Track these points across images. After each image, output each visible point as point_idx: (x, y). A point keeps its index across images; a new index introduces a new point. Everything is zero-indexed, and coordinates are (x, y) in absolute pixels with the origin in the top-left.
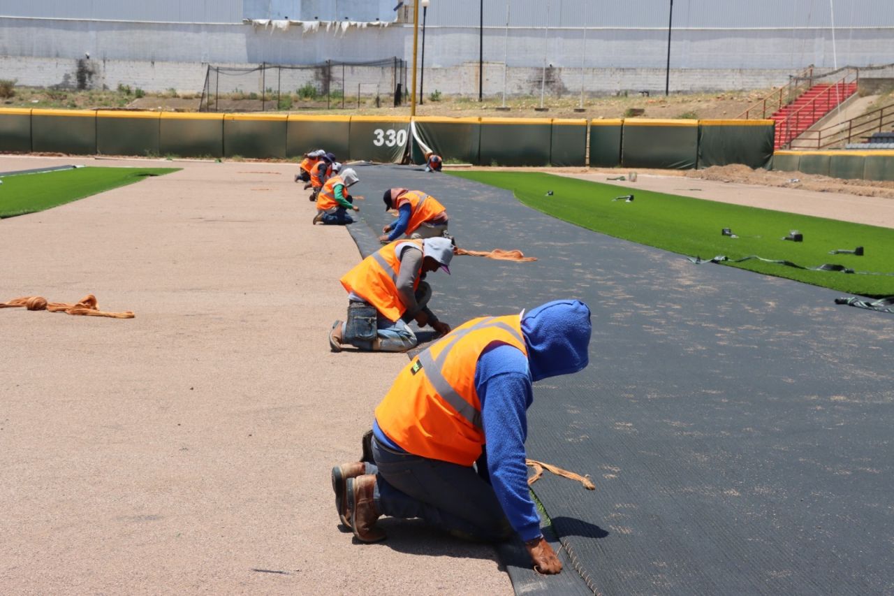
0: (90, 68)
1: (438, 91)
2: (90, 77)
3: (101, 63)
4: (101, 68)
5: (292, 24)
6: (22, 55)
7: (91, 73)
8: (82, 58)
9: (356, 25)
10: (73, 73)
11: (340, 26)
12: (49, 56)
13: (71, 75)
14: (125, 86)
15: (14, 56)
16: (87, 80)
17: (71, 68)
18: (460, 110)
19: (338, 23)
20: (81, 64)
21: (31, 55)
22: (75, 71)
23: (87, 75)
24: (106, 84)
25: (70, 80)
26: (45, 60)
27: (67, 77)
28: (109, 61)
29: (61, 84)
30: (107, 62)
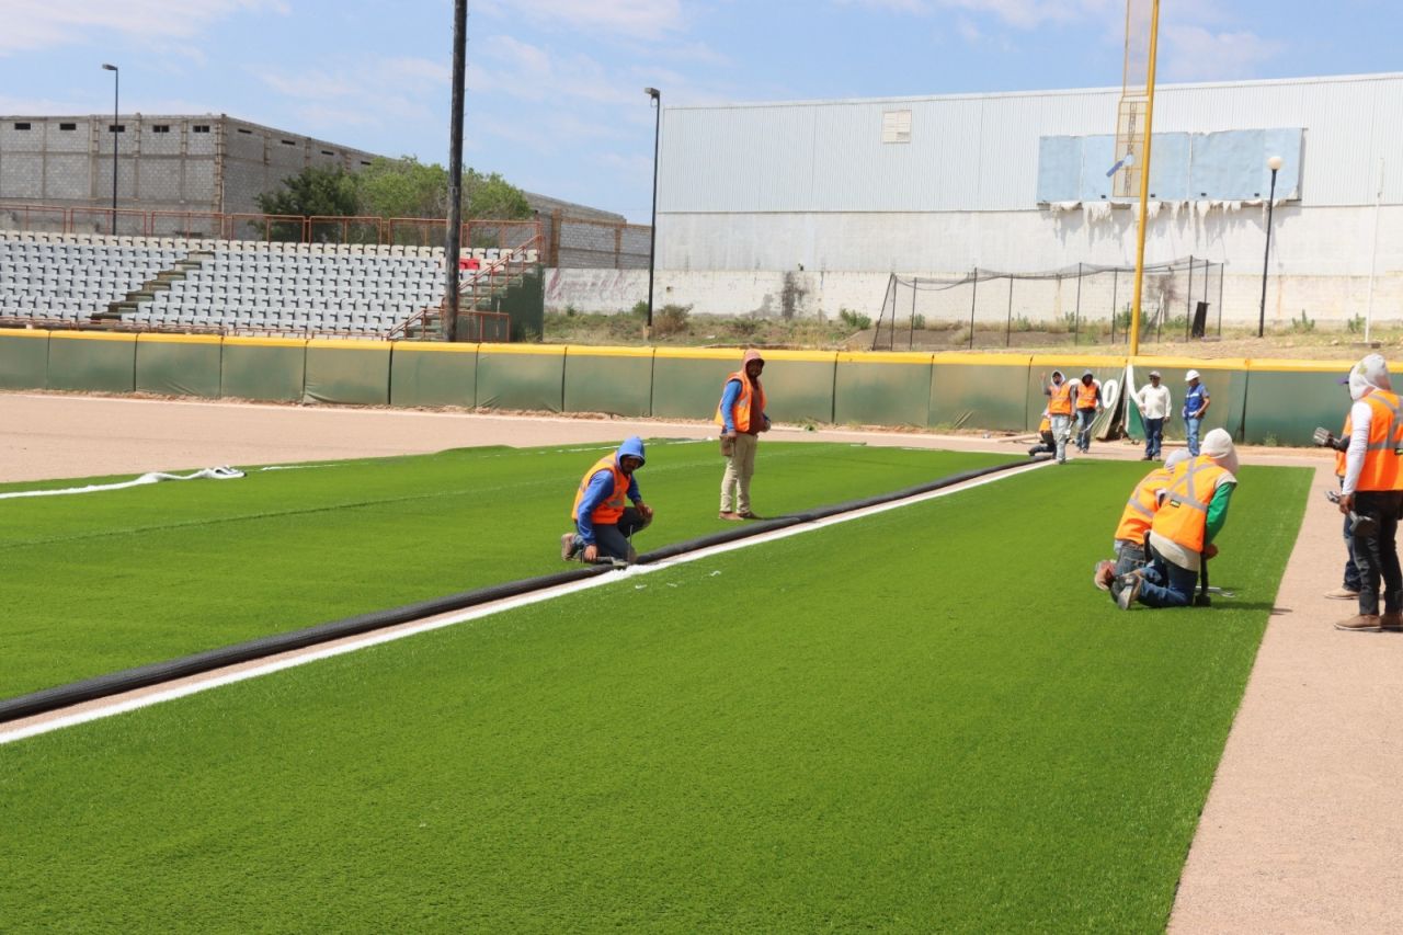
0: (801, 285)
1: (1361, 316)
2: (800, 299)
3: (818, 277)
4: (818, 285)
5: (1115, 207)
6: (711, 268)
7: (802, 293)
8: (792, 269)
9: (1221, 206)
10: (776, 293)
11: (1196, 208)
12: (747, 269)
13: (774, 296)
14: (849, 311)
15: (699, 270)
16: (796, 303)
17: (776, 286)
18: (1292, 347)
19: (1192, 204)
20: (789, 278)
21: (722, 268)
22: (780, 290)
23: (796, 295)
24: (823, 309)
25: (771, 304)
26: (740, 275)
27: (768, 299)
28: (829, 272)
29: (760, 310)
30: (825, 274)
